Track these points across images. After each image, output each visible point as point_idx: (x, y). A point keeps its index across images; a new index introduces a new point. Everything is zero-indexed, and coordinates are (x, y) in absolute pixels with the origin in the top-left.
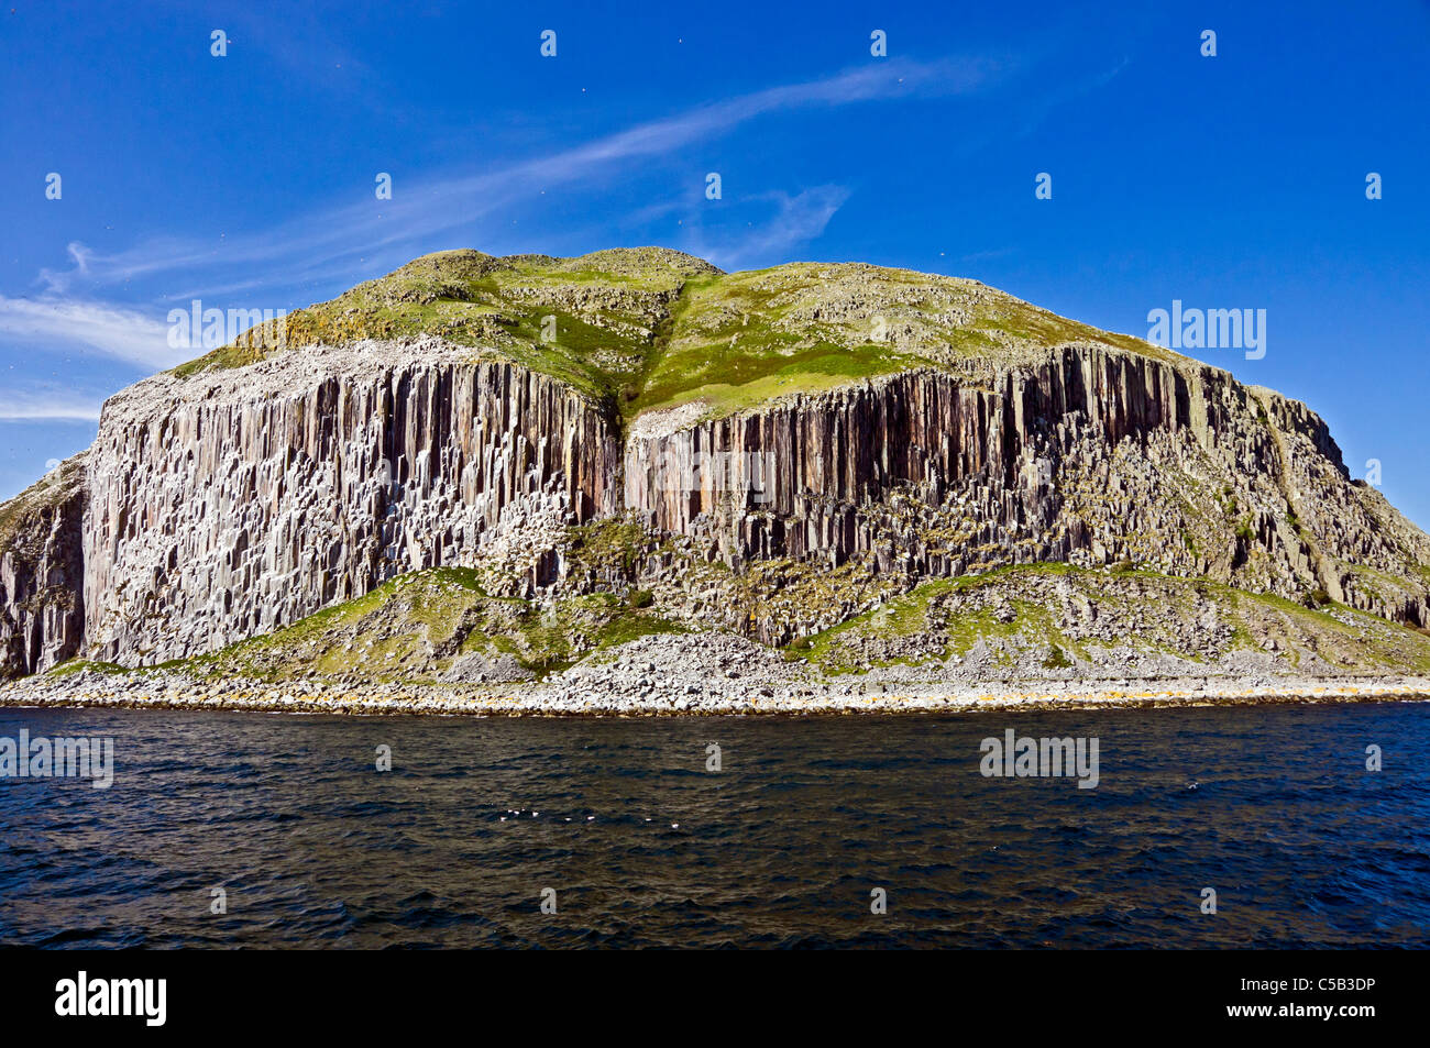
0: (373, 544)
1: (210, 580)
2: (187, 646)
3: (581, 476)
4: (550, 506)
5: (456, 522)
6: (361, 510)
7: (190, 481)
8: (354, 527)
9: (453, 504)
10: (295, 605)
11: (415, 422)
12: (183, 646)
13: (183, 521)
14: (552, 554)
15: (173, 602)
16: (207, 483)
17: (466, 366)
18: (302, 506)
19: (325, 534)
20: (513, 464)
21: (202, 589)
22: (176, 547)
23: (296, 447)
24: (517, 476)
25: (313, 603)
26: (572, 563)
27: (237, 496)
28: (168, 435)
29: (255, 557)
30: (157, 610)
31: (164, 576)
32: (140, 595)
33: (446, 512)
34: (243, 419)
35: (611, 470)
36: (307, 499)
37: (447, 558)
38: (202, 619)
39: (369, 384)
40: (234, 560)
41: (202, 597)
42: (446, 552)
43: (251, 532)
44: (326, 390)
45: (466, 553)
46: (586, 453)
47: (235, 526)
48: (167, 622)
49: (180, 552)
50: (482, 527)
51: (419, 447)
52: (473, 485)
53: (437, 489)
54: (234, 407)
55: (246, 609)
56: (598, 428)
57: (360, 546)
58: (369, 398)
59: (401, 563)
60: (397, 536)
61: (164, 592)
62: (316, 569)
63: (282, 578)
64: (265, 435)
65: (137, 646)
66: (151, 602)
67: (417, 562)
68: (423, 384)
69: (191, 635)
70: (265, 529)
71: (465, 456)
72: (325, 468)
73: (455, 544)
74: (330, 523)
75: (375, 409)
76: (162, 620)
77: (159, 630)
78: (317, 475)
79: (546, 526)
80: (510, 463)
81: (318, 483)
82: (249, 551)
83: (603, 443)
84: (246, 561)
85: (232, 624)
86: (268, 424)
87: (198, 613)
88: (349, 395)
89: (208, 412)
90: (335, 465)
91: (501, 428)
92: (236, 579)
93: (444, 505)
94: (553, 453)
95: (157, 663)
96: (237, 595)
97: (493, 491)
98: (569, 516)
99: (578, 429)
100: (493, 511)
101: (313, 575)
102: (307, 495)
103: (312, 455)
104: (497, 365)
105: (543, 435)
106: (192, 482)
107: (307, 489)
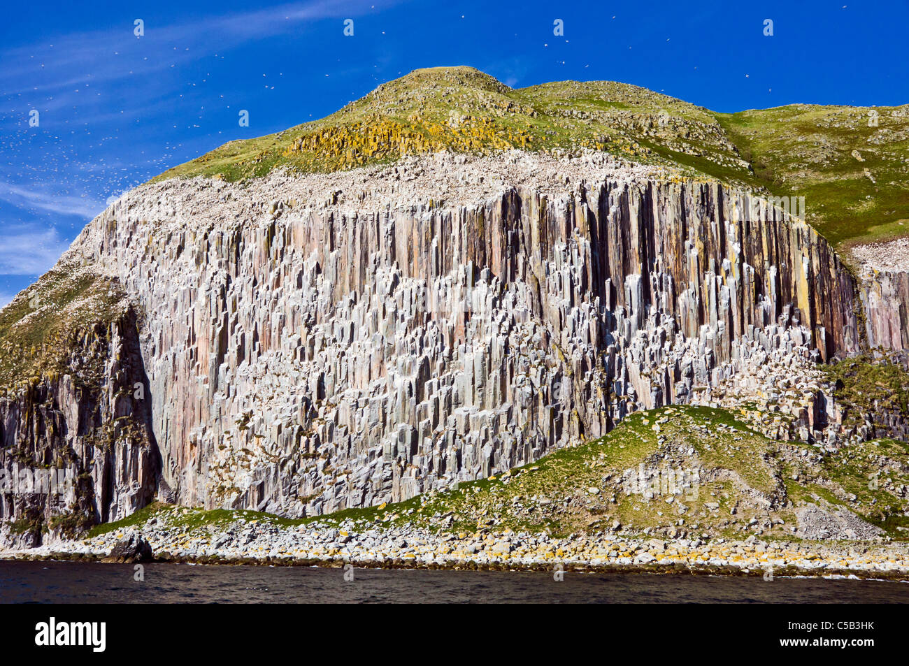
0: (601, 376)
1: (384, 415)
2: (365, 492)
3: (818, 311)
4: (791, 342)
5: (682, 355)
6: (579, 338)
7: (324, 299)
8: (576, 357)
9: (673, 336)
10: (515, 446)
11: (620, 242)
12: (360, 492)
13: (324, 345)
14: (819, 394)
15: (331, 440)
16: (351, 301)
17: (668, 184)
18: (503, 331)
19: (540, 364)
20: (741, 293)
21: (374, 425)
22: (323, 374)
23: (478, 264)
24: (746, 308)
25: (538, 444)
26: (843, 405)
27: (407, 318)
28: (277, 243)
29: (444, 389)
30: (312, 449)
31: (313, 408)
32: (285, 431)
33: (667, 344)
34: (397, 230)
35: (848, 305)
36: (506, 324)
37: (679, 396)
38: (381, 460)
39: (566, 197)
40: (417, 391)
41: (373, 435)
42: (677, 389)
43: (433, 359)
44: (509, 201)
45: (700, 390)
46: (823, 286)
47: (413, 352)
48: (328, 463)
49: (328, 381)
50: (713, 363)
51: (626, 270)
52: (693, 316)
53: (651, 320)
54: (382, 217)
55: (441, 449)
56: (832, 259)
57: (586, 380)
58: (568, 214)
59: (629, 400)
60: (619, 369)
61: (317, 428)
62: (536, 404)
63: (489, 413)
64: (437, 248)
65: (295, 492)
66: (304, 439)
67: (648, 400)
68: (624, 201)
69: (368, 479)
70: (450, 357)
71: (678, 283)
72: (517, 290)
73: (685, 379)
74: (541, 352)
75: (575, 226)
76: (321, 462)
77: (320, 472)
78: (509, 297)
79: (795, 363)
80: (738, 293)
81: (514, 307)
82: (434, 381)
83: (839, 275)
84: (431, 392)
85: (426, 466)
86: (438, 236)
87: (373, 453)
88: (544, 208)
89: (344, 219)
90: (531, 288)
91: (719, 254)
92: (422, 414)
93: (664, 337)
94: (784, 284)
95: (325, 513)
96: (426, 433)
97: (721, 323)
98: (814, 354)
99: (811, 259)
100: (724, 345)
101: (534, 411)
102: (504, 319)
103: (498, 274)
104: (707, 185)
105: (771, 264)
106: (328, 299)
107: (502, 314)
